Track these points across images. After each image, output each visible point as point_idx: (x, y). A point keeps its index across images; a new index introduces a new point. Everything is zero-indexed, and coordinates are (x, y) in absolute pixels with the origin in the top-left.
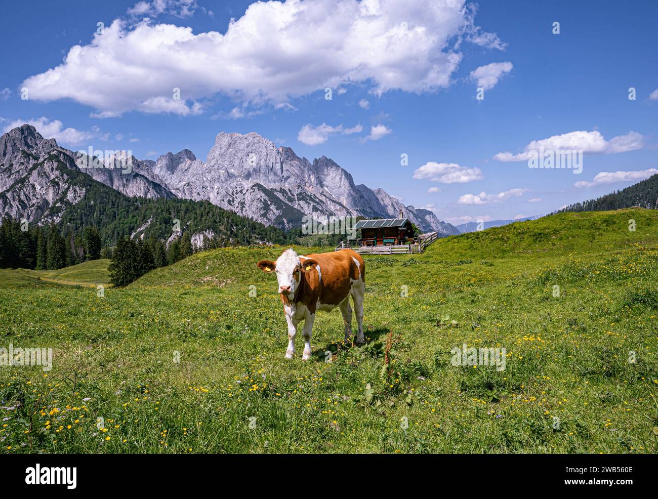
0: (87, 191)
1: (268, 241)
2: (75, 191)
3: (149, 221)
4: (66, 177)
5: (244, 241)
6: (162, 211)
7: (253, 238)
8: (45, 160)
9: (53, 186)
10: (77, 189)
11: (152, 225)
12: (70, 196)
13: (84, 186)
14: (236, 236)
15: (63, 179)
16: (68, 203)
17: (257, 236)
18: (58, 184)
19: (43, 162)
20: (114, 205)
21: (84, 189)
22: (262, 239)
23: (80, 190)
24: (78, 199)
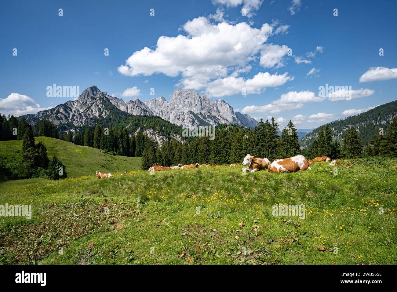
0: (111, 112)
1: (178, 134)
2: (106, 112)
3: (130, 124)
4: (104, 106)
5: (166, 134)
6: (136, 120)
7: (171, 132)
8: (98, 100)
9: (99, 110)
10: (107, 111)
11: (130, 127)
12: (103, 114)
13: (109, 110)
14: (163, 131)
15: (103, 107)
16: (102, 117)
17: (173, 132)
18: (101, 110)
19: (97, 101)
20: (120, 118)
21: (109, 111)
22: (175, 133)
23: (108, 112)
24: (107, 115)
